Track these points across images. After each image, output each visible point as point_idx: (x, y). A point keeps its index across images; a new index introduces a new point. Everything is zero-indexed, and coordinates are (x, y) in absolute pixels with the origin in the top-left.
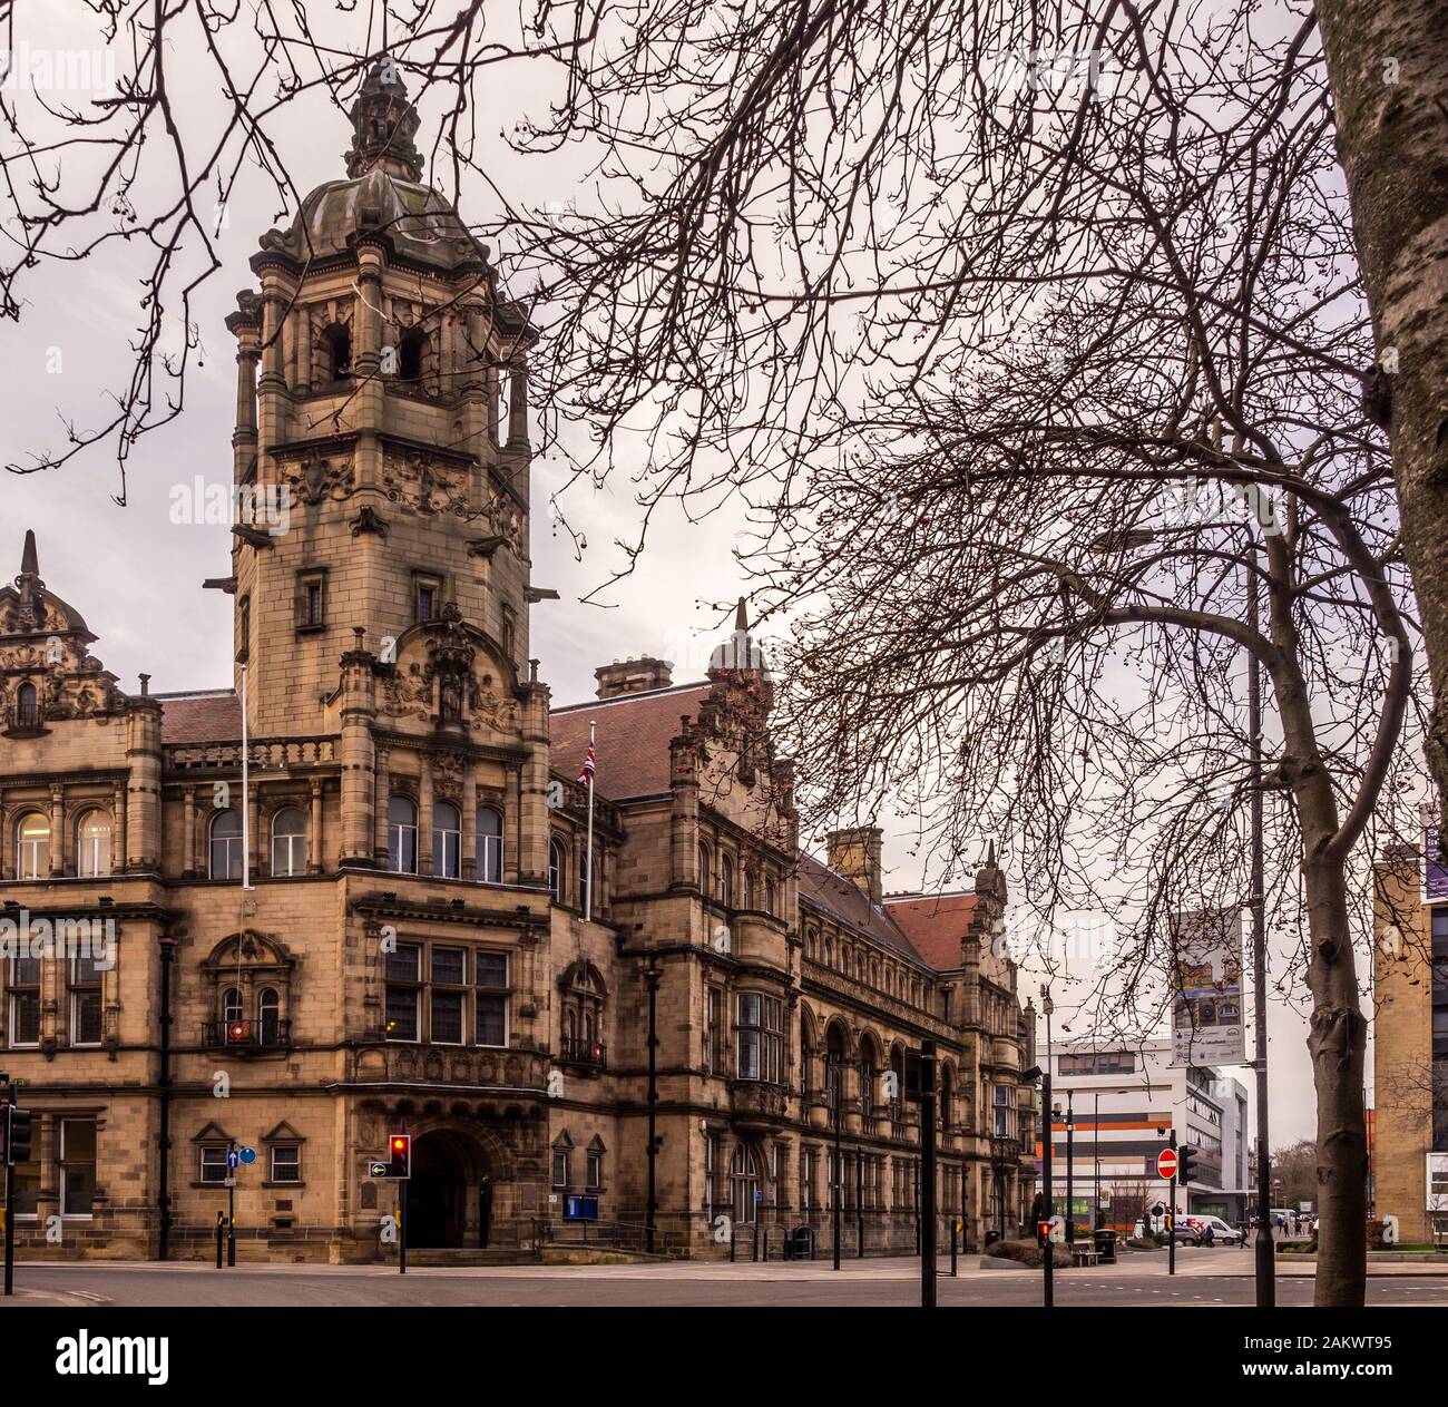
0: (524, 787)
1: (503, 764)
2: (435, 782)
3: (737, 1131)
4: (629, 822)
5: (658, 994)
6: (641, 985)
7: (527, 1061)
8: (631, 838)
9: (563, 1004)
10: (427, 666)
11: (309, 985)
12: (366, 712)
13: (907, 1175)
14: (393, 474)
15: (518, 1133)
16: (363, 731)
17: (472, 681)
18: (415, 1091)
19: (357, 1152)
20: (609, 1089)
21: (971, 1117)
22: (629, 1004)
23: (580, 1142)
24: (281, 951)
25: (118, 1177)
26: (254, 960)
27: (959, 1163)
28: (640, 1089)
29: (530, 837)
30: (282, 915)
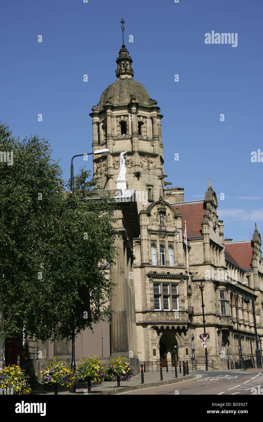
0: (178, 241)
1: (173, 235)
3: (222, 331)
5: (203, 292)
6: (198, 290)
8: (192, 248)
12: (146, 226)
14: (142, 161)
15: (183, 334)
16: (146, 230)
17: (166, 215)
19: (151, 340)
20: (193, 320)
22: (196, 295)
28: (201, 319)
29: (180, 254)
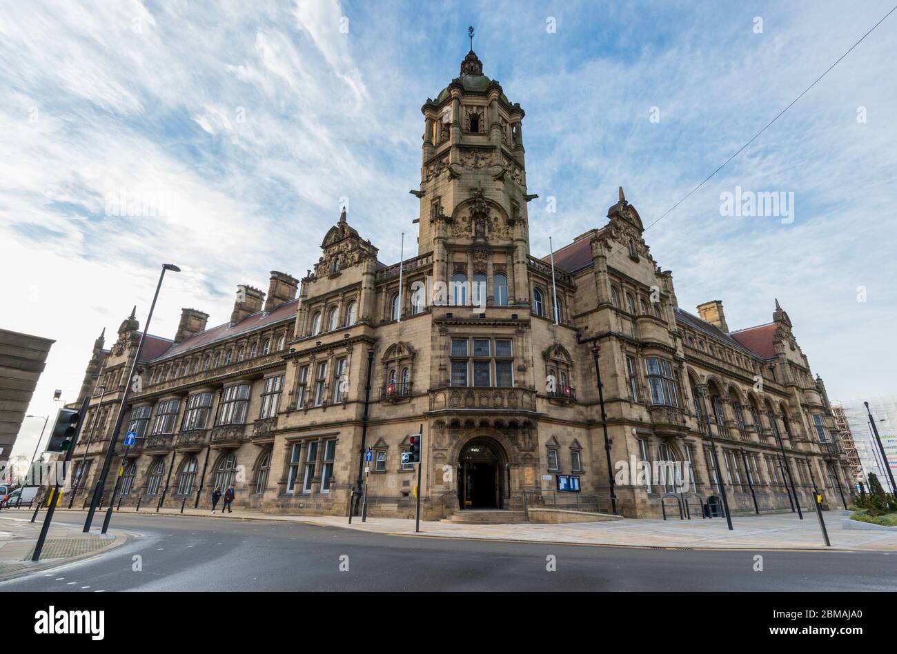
0: (515, 262)
1: (504, 253)
2: (474, 265)
3: (657, 435)
4: (577, 282)
5: (599, 360)
6: (591, 356)
7: (519, 394)
8: (578, 288)
9: (546, 366)
10: (469, 217)
11: (420, 363)
12: (442, 238)
13: (775, 463)
14: (463, 158)
15: (520, 437)
16: (441, 245)
17: (489, 221)
18: (459, 413)
19: (434, 450)
20: (582, 413)
21: (803, 432)
22: (586, 367)
23: (565, 443)
24: (410, 349)
25: (339, 468)
26: (401, 355)
27: (804, 457)
28: (597, 412)
29: (518, 283)
30: (412, 332)
